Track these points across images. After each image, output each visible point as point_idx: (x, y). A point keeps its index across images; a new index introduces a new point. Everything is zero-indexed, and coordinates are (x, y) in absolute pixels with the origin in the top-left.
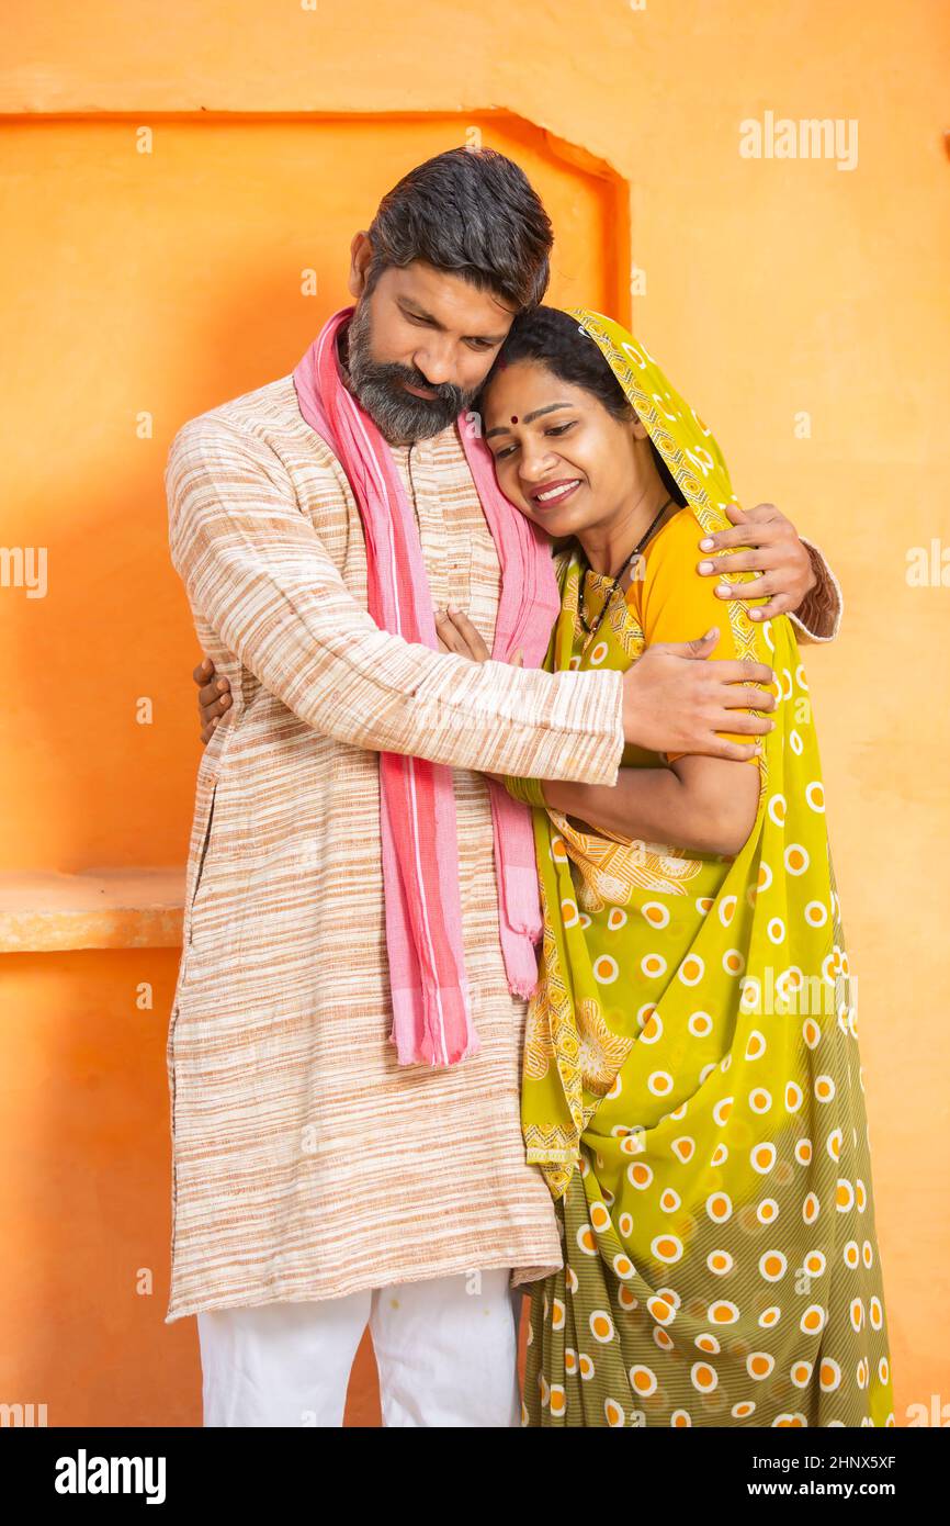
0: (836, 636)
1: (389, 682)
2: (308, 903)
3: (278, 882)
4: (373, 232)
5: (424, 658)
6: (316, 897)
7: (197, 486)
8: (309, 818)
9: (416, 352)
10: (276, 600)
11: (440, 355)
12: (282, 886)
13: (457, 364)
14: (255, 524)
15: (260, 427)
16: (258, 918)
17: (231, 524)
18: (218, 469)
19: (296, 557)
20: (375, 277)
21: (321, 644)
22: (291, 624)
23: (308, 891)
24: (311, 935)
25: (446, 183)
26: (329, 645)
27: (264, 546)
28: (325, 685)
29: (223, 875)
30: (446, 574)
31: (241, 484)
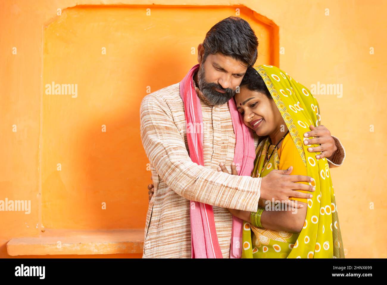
0: (342, 164)
1: (192, 175)
2: (178, 242)
3: (168, 236)
4: (204, 44)
5: (203, 169)
6: (180, 240)
7: (146, 115)
8: (176, 217)
9: (219, 79)
10: (163, 150)
11: (226, 80)
12: (170, 237)
13: (231, 82)
14: (160, 128)
15: (165, 99)
16: (163, 247)
17: (153, 127)
18: (152, 110)
19: (171, 138)
20: (206, 57)
21: (172, 164)
22: (165, 157)
23: (178, 239)
24: (179, 252)
25: (226, 28)
26: (175, 164)
27: (162, 134)
28: (174, 176)
29: (153, 233)
30: (220, 145)
31: (158, 115)
